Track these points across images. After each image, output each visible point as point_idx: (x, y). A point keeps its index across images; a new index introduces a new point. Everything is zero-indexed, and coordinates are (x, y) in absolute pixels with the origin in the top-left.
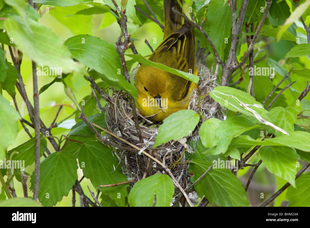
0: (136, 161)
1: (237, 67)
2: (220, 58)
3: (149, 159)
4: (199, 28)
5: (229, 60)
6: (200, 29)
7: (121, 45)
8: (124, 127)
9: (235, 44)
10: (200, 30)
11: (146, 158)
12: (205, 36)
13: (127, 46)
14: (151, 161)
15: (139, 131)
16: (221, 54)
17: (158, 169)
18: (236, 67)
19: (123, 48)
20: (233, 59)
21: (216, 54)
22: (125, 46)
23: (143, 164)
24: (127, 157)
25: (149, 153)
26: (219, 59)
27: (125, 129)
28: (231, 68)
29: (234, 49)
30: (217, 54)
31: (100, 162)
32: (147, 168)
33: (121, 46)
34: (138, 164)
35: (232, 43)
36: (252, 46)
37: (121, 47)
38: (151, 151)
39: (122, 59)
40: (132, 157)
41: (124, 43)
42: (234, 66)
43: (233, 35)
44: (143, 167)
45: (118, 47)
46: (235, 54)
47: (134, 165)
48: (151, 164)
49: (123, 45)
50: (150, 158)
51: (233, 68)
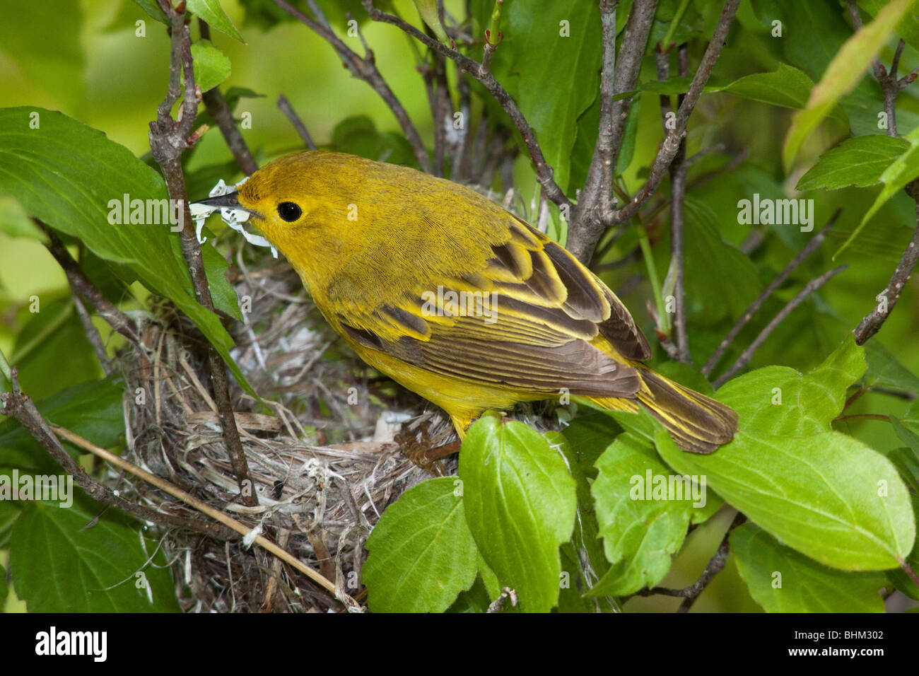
0: (226, 567)
1: (618, 217)
2: (557, 181)
3: (276, 564)
4: (473, 69)
5: (587, 188)
6: (477, 71)
7: (168, 130)
8: (187, 442)
9: (611, 131)
10: (477, 76)
11: (265, 558)
12: (496, 98)
13: (192, 138)
14: (283, 571)
15: (236, 457)
16: (558, 166)
17: (311, 600)
18: (614, 218)
19: (176, 145)
20: (603, 188)
21: (540, 164)
22: (185, 138)
23: (253, 579)
24: (194, 554)
25: (275, 542)
26: (552, 183)
27: (191, 447)
28: (597, 221)
29: (609, 149)
30: (546, 166)
31: (94, 571)
32: (268, 596)
33: (171, 135)
34: (235, 580)
35: (602, 125)
36: (673, 142)
37: (171, 140)
38: (283, 534)
39: (173, 185)
40: (211, 555)
41: (180, 123)
42: (608, 216)
43: (606, 96)
44: (252, 591)
45: (156, 139)
46: (613, 166)
47: (219, 581)
48: (283, 582)
49: (178, 131)
50: (280, 559)
51: (603, 222)
